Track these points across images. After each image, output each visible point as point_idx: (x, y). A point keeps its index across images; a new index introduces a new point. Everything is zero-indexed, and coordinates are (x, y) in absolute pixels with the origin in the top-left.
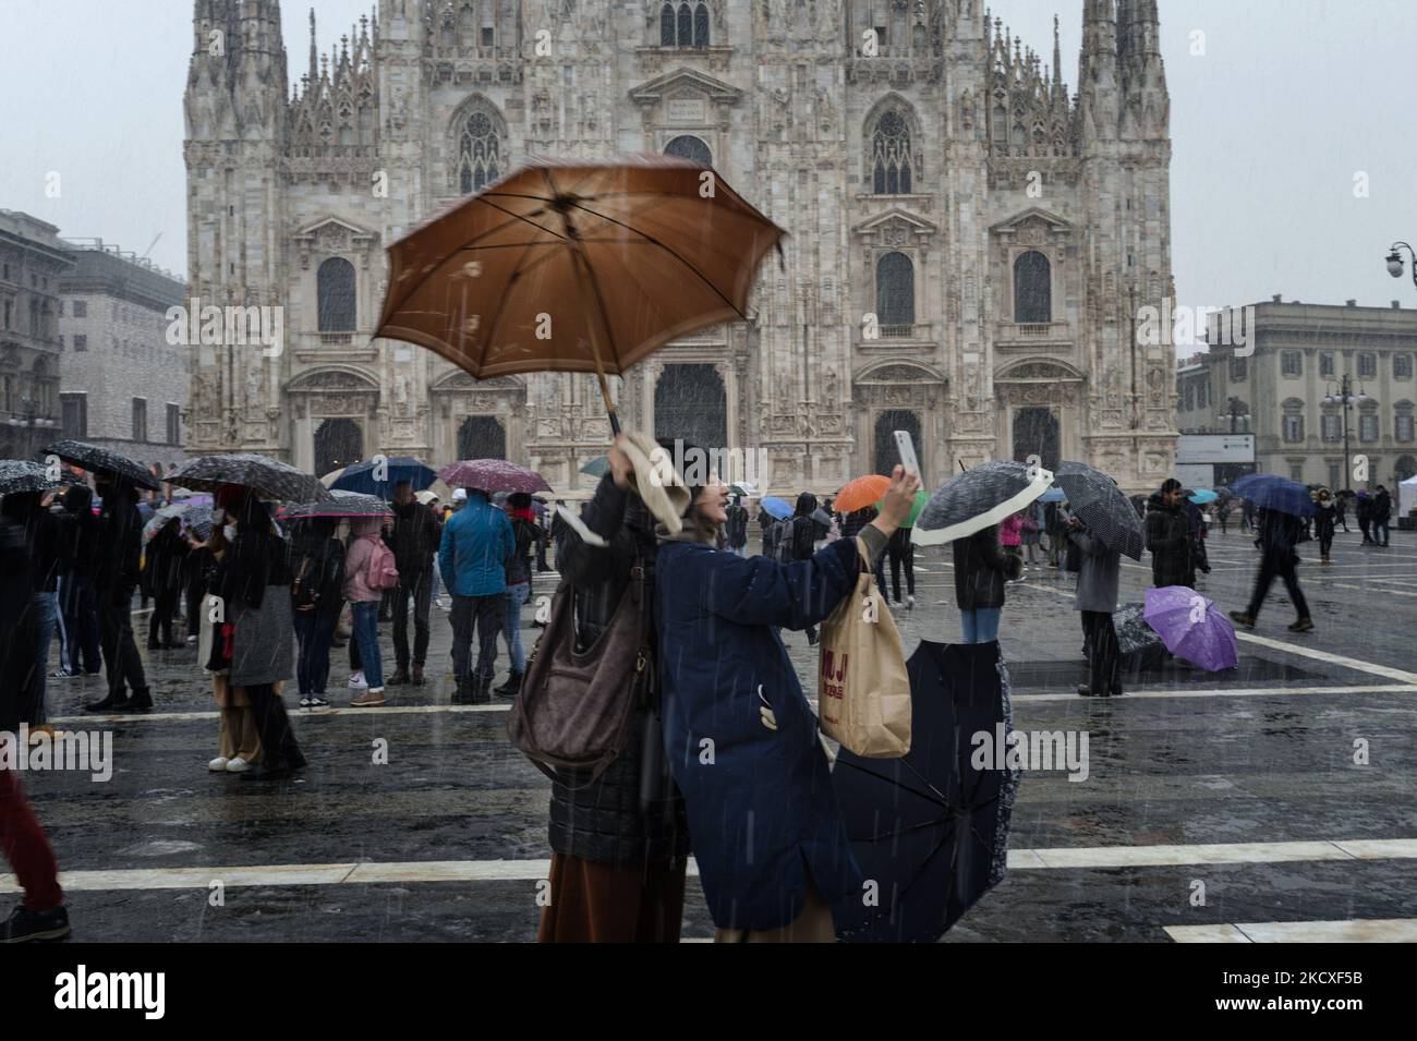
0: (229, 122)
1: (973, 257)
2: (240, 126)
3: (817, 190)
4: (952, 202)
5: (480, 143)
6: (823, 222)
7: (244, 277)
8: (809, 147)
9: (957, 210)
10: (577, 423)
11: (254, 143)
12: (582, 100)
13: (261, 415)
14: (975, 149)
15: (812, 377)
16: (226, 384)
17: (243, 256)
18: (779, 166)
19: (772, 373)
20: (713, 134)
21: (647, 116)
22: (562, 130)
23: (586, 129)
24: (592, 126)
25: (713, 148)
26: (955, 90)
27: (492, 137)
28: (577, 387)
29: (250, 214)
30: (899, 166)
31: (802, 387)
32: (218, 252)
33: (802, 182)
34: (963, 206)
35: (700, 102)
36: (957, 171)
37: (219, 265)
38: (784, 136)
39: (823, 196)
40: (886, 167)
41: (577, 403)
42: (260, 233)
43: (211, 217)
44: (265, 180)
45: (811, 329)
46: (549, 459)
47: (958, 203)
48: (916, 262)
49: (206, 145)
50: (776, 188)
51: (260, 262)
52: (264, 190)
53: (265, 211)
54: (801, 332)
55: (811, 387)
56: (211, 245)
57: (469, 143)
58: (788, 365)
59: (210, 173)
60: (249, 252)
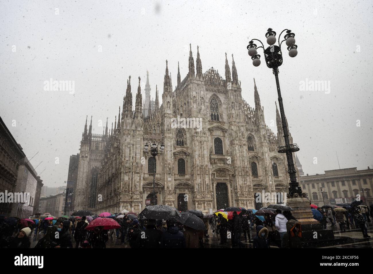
0: (134, 126)
1: (269, 163)
2: (136, 127)
4: (264, 153)
6: (245, 155)
7: (136, 160)
8: (241, 141)
9: (265, 155)
10: (205, 195)
11: (139, 131)
12: (203, 129)
13: (138, 192)
14: (267, 144)
15: (246, 186)
16: (131, 185)
17: (136, 155)
18: (237, 144)
19: (239, 185)
20: (222, 137)
21: (211, 133)
22: (199, 134)
23: (204, 134)
24: (205, 134)
25: (223, 140)
26: (262, 133)
27: (183, 134)
28: (204, 187)
29: (138, 146)
30: (252, 146)
31: (244, 188)
32: (130, 154)
33: (241, 148)
34: (266, 154)
35: (220, 131)
36: (264, 148)
37: (130, 157)
38: (237, 139)
39: (244, 150)
40: (250, 146)
41: (205, 190)
42: (140, 150)
43: (129, 146)
44: (141, 139)
45: (245, 176)
46: (200, 203)
47: (265, 153)
48: (257, 164)
49: (128, 130)
50: (237, 148)
51: (139, 157)
52: (141, 141)
53: (141, 146)
54: (243, 177)
55: (246, 188)
56: (129, 152)
57: (178, 135)
58: (241, 183)
59: (129, 136)
60: (137, 154)
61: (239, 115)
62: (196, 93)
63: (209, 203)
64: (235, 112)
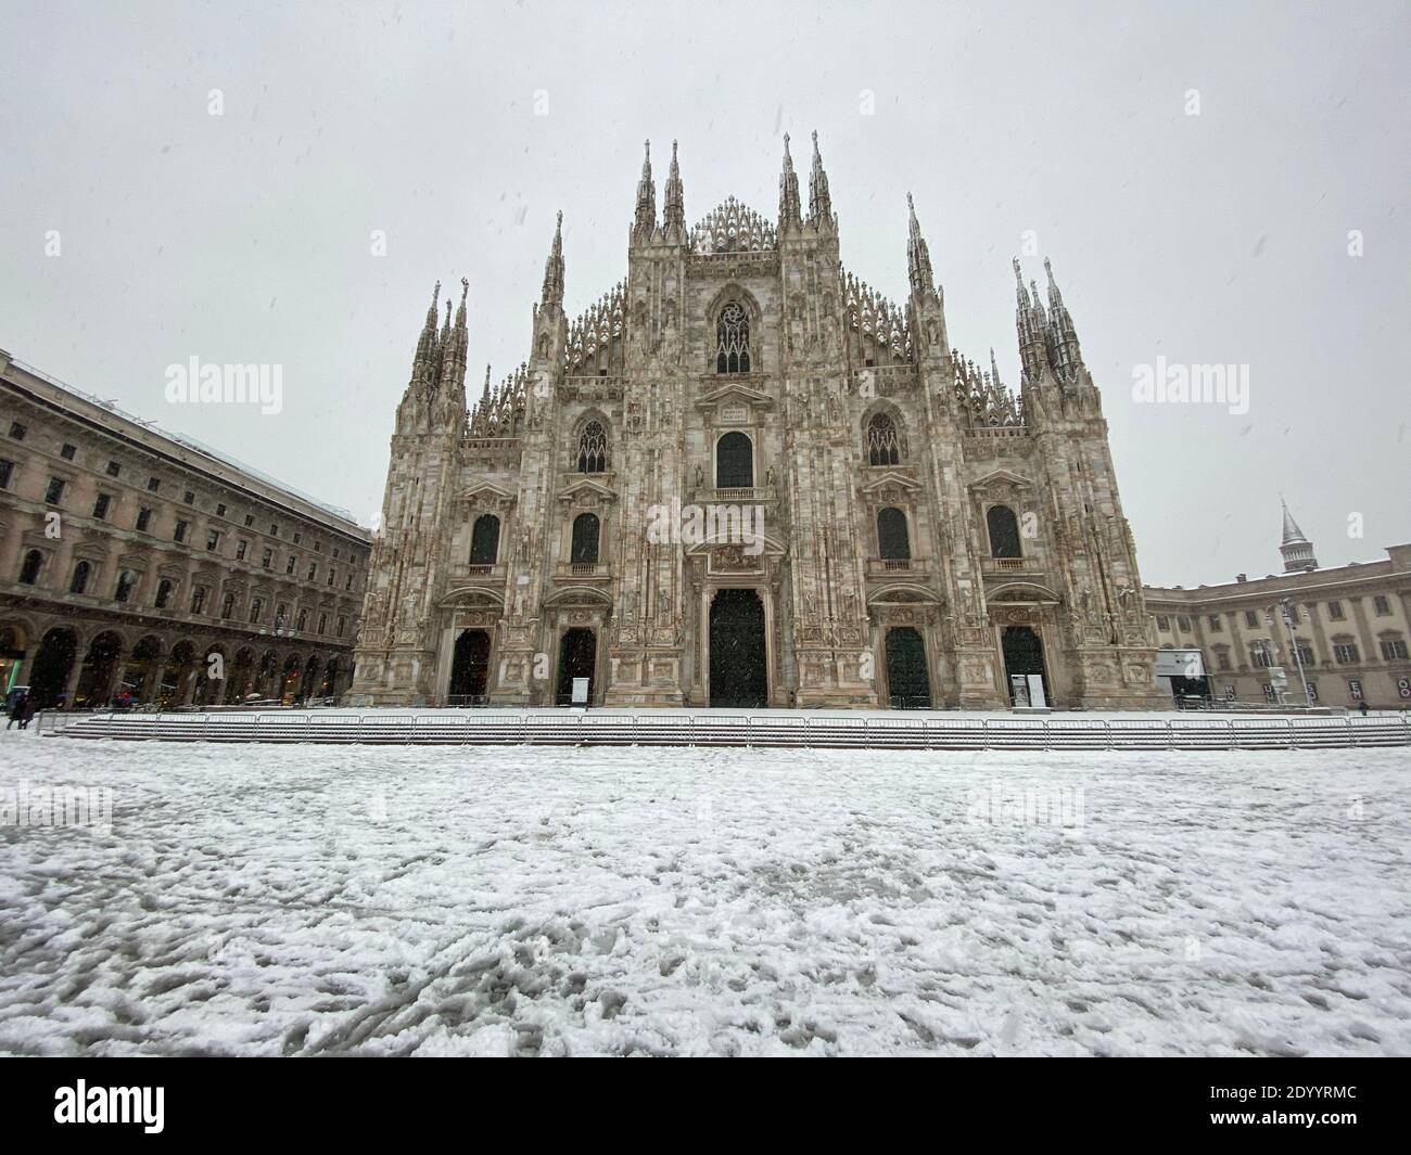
0: (424, 424)
1: (958, 506)
2: (431, 424)
3: (831, 461)
4: (936, 467)
5: (593, 441)
6: (836, 483)
7: (418, 525)
8: (824, 431)
9: (941, 472)
10: (650, 631)
11: (438, 436)
12: (663, 405)
13: (414, 624)
14: (950, 429)
15: (833, 598)
16: (393, 600)
17: (420, 510)
18: (802, 446)
19: (802, 594)
20: (753, 429)
21: (707, 421)
22: (648, 425)
23: (665, 424)
24: (668, 422)
25: (753, 439)
26: (931, 391)
27: (602, 436)
28: (651, 604)
29: (429, 482)
30: (889, 448)
31: (826, 606)
32: (403, 508)
33: (820, 455)
34: (946, 470)
35: (744, 410)
36: (938, 445)
37: (402, 517)
38: (805, 424)
39: (835, 465)
40: (879, 449)
41: (650, 615)
42: (433, 495)
43: (402, 485)
44: (442, 460)
45: (831, 561)
46: (628, 660)
47: (941, 467)
48: (908, 515)
49: (406, 438)
50: (800, 460)
51: (430, 514)
52: (441, 466)
53: (440, 480)
54: (823, 563)
55: (834, 606)
56: (399, 503)
58: (813, 588)
59: (406, 456)
60: (424, 508)
61: (823, 336)
62: (648, 290)
63: (664, 660)
64: (805, 329)
